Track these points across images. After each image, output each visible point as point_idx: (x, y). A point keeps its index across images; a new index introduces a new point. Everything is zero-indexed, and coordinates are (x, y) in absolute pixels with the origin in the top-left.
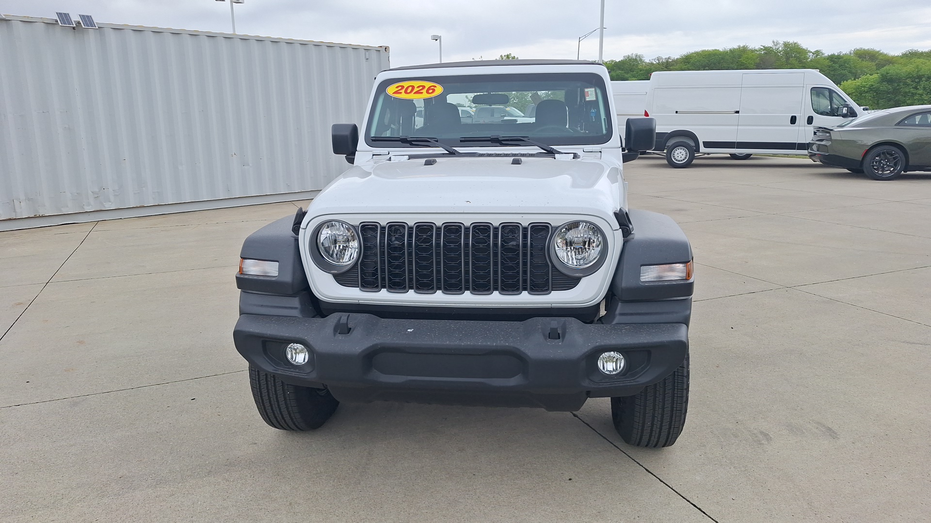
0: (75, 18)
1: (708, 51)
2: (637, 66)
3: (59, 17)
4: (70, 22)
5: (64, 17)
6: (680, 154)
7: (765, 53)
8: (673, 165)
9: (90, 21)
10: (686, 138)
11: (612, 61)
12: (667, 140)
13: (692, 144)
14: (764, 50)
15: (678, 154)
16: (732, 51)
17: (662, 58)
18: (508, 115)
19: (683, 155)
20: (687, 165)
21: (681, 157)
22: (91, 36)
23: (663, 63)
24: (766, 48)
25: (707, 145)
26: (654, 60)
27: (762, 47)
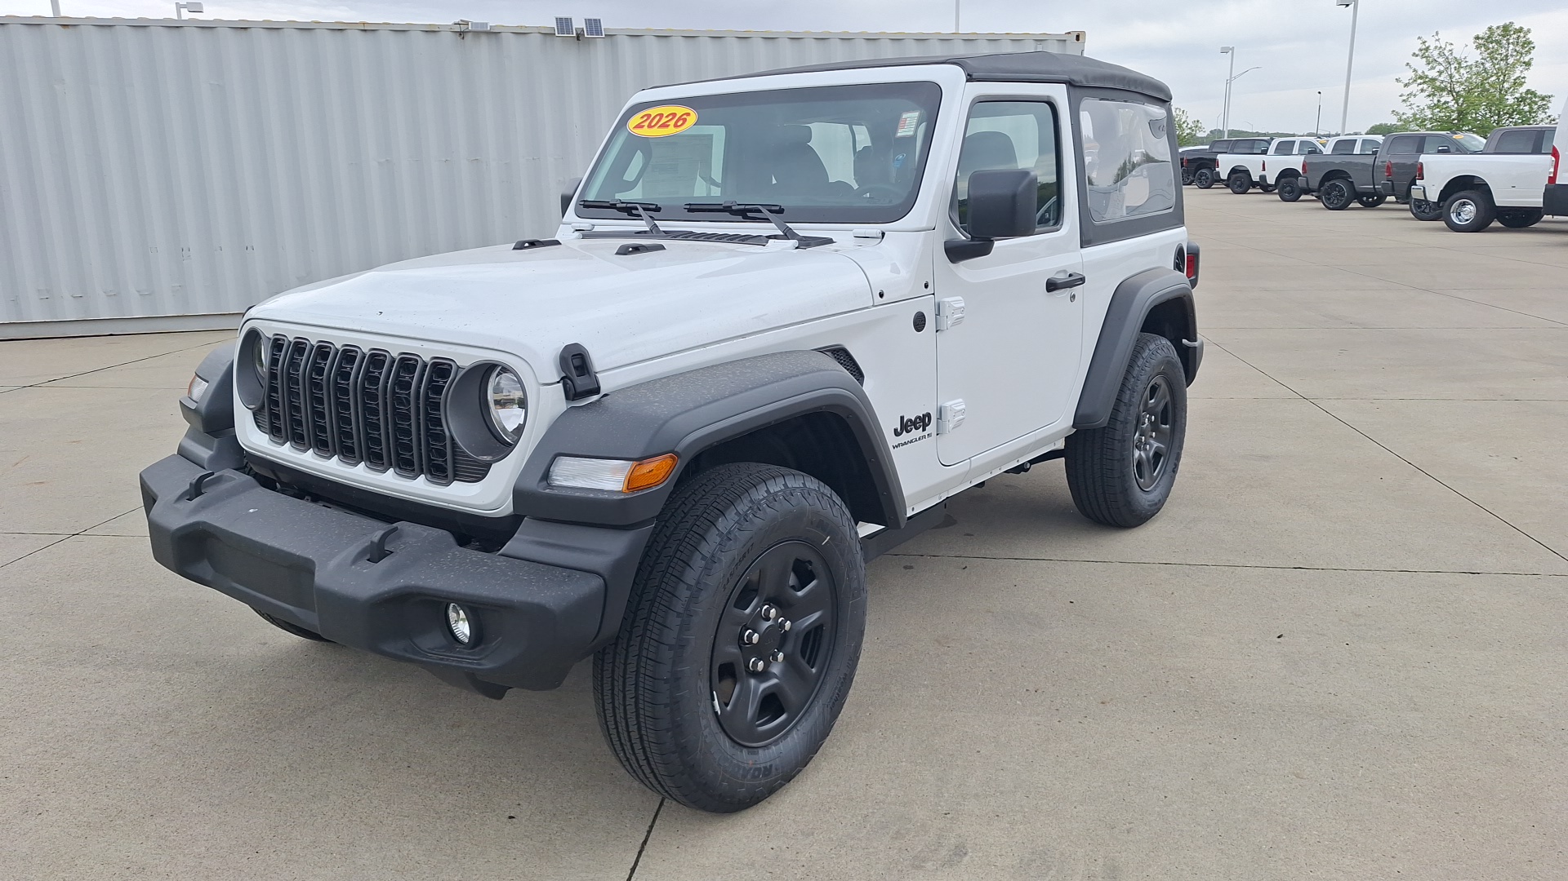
0: (579, 24)
3: (557, 24)
4: (569, 31)
5: (564, 24)
9: (596, 27)
18: (1458, 150)
22: (600, 49)
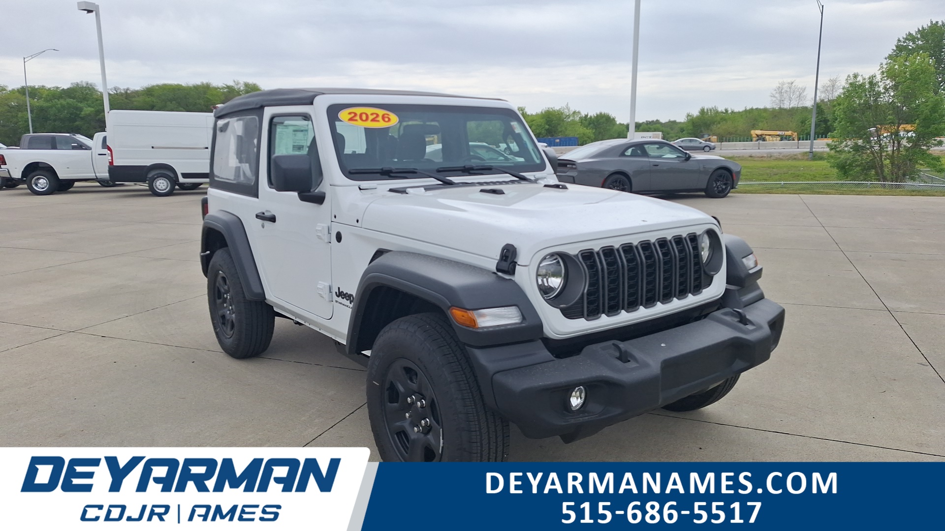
1: (171, 85)
2: (91, 95)
6: (162, 184)
7: (229, 92)
8: (156, 194)
10: (165, 171)
11: (58, 88)
12: (147, 173)
13: (172, 175)
14: (226, 88)
15: (160, 183)
16: (196, 88)
17: (119, 89)
19: (164, 186)
20: (169, 194)
21: (162, 187)
23: (122, 94)
24: (228, 87)
25: (185, 175)
26: (111, 89)
27: (225, 86)
